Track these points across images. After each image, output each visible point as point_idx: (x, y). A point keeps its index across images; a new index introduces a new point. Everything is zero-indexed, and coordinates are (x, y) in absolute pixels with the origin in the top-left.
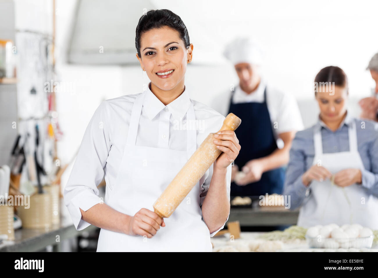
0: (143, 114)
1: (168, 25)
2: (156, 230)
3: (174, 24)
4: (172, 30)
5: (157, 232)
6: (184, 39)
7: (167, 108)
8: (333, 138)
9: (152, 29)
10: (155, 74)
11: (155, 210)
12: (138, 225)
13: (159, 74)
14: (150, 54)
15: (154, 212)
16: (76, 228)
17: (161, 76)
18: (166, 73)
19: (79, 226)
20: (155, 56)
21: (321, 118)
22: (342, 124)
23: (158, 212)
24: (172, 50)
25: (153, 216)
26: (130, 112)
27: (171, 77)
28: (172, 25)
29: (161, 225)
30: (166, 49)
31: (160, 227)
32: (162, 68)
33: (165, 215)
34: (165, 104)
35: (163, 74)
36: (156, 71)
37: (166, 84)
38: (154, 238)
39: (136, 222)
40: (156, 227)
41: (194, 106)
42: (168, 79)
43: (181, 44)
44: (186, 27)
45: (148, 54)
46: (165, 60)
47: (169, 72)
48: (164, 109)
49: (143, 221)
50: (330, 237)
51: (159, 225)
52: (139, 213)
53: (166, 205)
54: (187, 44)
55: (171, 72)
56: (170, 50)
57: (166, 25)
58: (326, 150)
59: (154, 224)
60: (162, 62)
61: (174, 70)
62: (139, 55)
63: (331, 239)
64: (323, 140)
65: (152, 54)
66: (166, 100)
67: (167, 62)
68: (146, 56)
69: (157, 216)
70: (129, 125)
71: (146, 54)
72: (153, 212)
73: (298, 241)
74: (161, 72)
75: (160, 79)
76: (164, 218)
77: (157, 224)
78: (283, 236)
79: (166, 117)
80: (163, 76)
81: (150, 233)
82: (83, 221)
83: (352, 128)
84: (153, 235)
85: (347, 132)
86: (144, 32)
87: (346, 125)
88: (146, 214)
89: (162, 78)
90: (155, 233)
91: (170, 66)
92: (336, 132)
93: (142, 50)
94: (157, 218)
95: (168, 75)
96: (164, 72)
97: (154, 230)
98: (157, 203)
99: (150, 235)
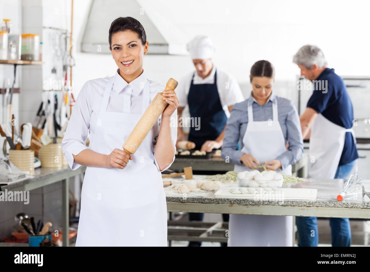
0: (113, 89)
1: (130, 29)
2: (126, 163)
3: (134, 28)
4: (133, 33)
5: (127, 164)
6: (142, 38)
7: (129, 85)
8: (261, 110)
9: (119, 31)
10: (120, 63)
11: (124, 149)
12: (113, 160)
13: (123, 63)
14: (117, 49)
15: (124, 151)
16: (71, 169)
17: (125, 65)
18: (128, 63)
19: (73, 167)
20: (121, 50)
21: (252, 94)
22: (268, 100)
23: (127, 150)
24: (133, 46)
25: (123, 154)
26: (104, 89)
27: (131, 66)
28: (133, 29)
29: (130, 159)
30: (128, 46)
31: (129, 160)
32: (125, 60)
33: (132, 153)
34: (128, 83)
35: (126, 63)
36: (121, 61)
37: (128, 71)
38: (125, 168)
39: (112, 158)
40: (126, 161)
41: (150, 83)
42: (129, 67)
43: (139, 42)
44: (144, 29)
45: (116, 49)
46: (127, 54)
47: (130, 62)
48: (127, 86)
49: (117, 158)
50: (253, 179)
51: (128, 159)
52: (113, 152)
53: (132, 146)
54: (144, 43)
55: (131, 62)
56: (131, 46)
57: (128, 29)
58: (255, 119)
59: (125, 159)
60: (125, 55)
61: (134, 60)
62: (111, 48)
63: (254, 181)
64: (253, 112)
65: (118, 49)
66: (129, 80)
67: (129, 55)
68: (115, 50)
69: (126, 153)
70: (103, 96)
71: (115, 49)
72: (122, 151)
73: (232, 181)
74: (124, 62)
75: (123, 66)
76: (131, 155)
77: (126, 159)
78: (222, 178)
79: (129, 91)
80: (126, 64)
81: (122, 166)
82: (75, 163)
83: (275, 104)
84: (124, 167)
85: (272, 106)
86: (114, 33)
87: (270, 101)
88: (119, 153)
89: (125, 66)
90: (126, 165)
91: (131, 58)
92: (263, 106)
93: (112, 45)
94: (126, 155)
95: (129, 64)
96: (127, 62)
97: (125, 163)
98: (125, 144)
99: (122, 167)
